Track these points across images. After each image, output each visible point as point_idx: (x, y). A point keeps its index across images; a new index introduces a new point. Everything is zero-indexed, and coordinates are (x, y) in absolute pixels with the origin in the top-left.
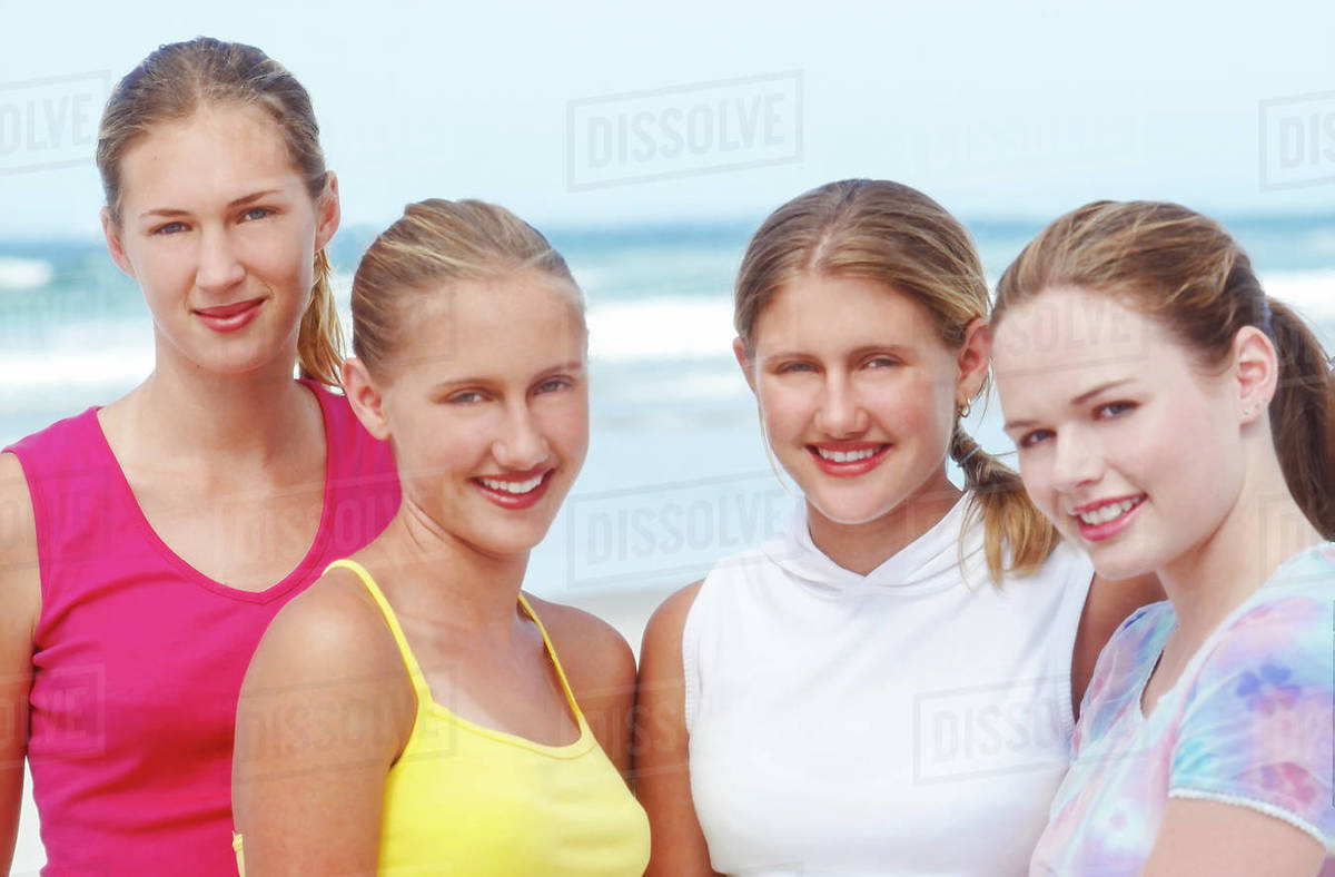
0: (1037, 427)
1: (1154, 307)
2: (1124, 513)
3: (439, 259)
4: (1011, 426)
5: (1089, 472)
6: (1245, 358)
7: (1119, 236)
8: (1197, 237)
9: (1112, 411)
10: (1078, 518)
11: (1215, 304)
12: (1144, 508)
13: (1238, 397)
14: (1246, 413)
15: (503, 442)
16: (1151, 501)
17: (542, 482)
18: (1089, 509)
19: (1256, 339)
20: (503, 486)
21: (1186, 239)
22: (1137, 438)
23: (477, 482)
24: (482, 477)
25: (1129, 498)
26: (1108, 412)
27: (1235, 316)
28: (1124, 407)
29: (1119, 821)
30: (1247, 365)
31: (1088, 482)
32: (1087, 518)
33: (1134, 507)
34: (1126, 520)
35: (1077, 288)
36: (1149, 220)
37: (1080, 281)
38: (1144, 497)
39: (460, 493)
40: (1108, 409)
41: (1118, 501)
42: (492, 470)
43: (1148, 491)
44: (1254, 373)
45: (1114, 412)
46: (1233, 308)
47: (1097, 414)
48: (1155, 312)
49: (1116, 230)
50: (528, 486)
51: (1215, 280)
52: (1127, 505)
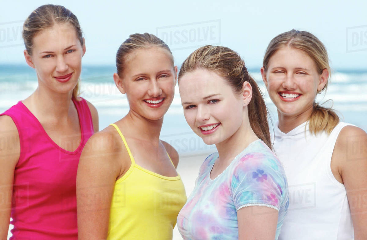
0: (192, 104)
1: (225, 75)
2: (214, 128)
3: (134, 45)
4: (183, 104)
5: (206, 117)
6: (245, 90)
7: (216, 55)
8: (234, 57)
9: (212, 102)
10: (201, 128)
11: (239, 75)
12: (220, 127)
13: (243, 100)
14: (245, 104)
15: (150, 90)
16: (222, 125)
17: (162, 101)
18: (204, 127)
19: (248, 85)
20: (151, 102)
21: (232, 57)
22: (219, 109)
23: (145, 101)
24: (146, 100)
25: (216, 124)
26: (211, 102)
27: (244, 79)
28: (216, 101)
29: (207, 206)
30: (245, 91)
31: (206, 120)
32: (203, 129)
33: (216, 126)
34: (214, 130)
35: (206, 69)
36: (223, 52)
37: (207, 67)
38: (220, 124)
39: (141, 104)
40: (212, 101)
41: (212, 125)
42: (147, 97)
43: (221, 123)
44: (246, 93)
45: (213, 102)
46: (243, 76)
47: (209, 102)
48: (225, 77)
49: (215, 54)
50: (157, 102)
51: (239, 69)
52: (215, 126)
